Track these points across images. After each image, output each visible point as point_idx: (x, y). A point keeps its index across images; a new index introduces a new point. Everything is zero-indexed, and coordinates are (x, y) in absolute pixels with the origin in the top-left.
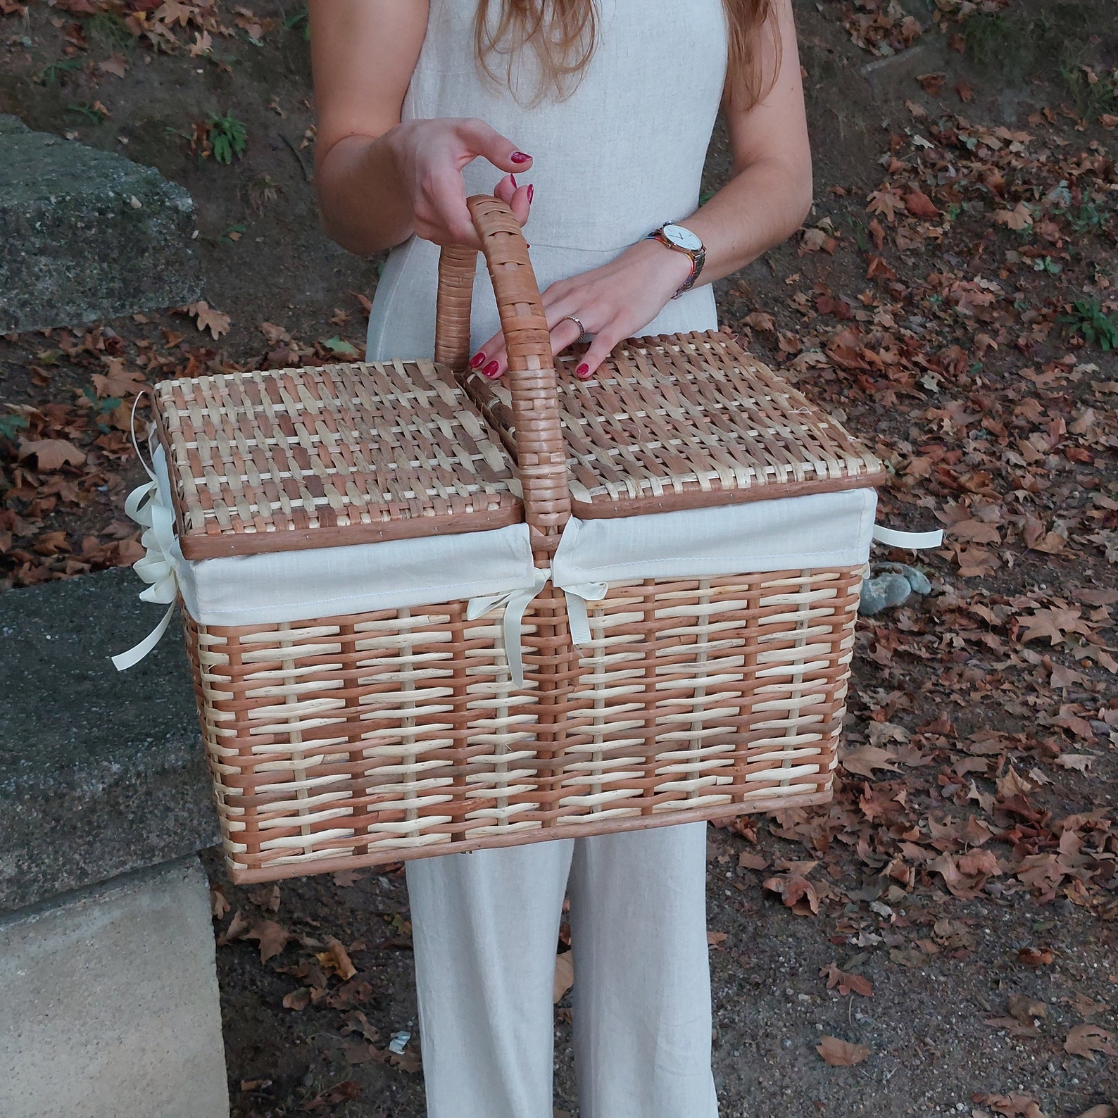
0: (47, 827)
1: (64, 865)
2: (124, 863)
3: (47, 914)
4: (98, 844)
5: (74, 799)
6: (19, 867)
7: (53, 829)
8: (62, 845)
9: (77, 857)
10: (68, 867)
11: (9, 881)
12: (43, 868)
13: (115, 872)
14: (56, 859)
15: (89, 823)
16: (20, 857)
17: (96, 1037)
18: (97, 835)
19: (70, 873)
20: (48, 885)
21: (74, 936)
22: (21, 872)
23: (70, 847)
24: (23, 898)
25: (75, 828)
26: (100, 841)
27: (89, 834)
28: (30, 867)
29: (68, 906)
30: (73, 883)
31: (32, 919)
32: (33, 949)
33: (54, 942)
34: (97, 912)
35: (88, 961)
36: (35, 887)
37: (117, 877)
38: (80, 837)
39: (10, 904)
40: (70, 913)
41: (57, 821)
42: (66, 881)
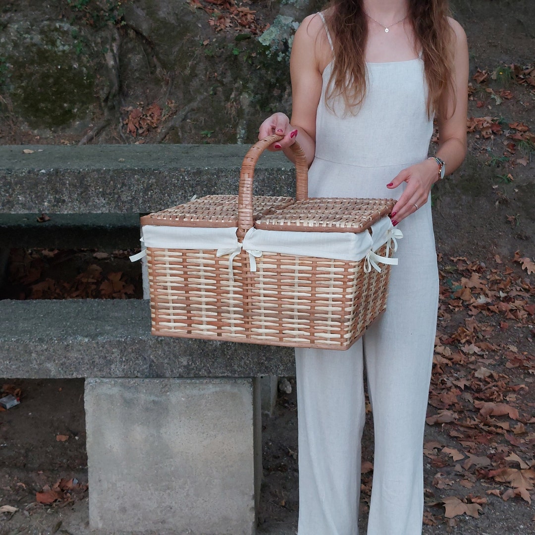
0: (199, 352)
1: (204, 367)
2: (224, 373)
3: (193, 381)
4: (216, 363)
5: (209, 345)
6: (188, 362)
7: (201, 353)
8: (203, 359)
9: (208, 365)
10: (205, 368)
11: (184, 366)
12: (196, 365)
13: (220, 375)
14: (201, 364)
15: (214, 355)
16: (189, 359)
17: (207, 432)
18: (216, 360)
19: (205, 370)
20: (197, 372)
21: (202, 392)
22: (188, 364)
23: (206, 361)
24: (188, 374)
25: (209, 355)
26: (217, 362)
27: (213, 358)
28: (192, 364)
29: (201, 380)
30: (206, 374)
31: (189, 381)
32: (188, 392)
33: (195, 392)
34: (211, 386)
35: (206, 402)
36: (193, 371)
37: (221, 377)
38: (210, 359)
39: (184, 375)
40: (202, 383)
41: (203, 350)
42: (203, 372)
